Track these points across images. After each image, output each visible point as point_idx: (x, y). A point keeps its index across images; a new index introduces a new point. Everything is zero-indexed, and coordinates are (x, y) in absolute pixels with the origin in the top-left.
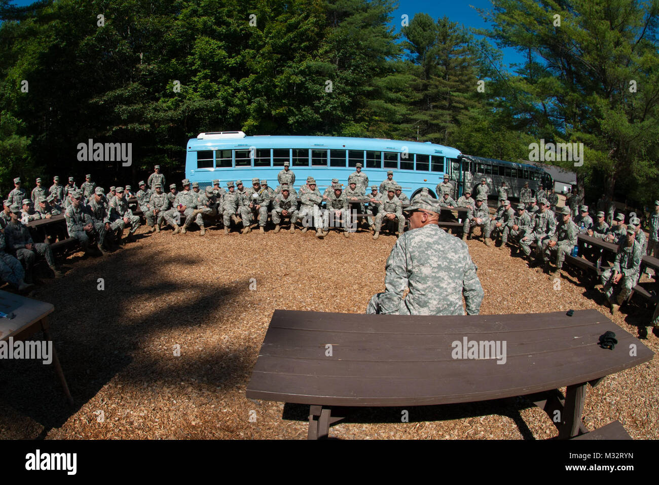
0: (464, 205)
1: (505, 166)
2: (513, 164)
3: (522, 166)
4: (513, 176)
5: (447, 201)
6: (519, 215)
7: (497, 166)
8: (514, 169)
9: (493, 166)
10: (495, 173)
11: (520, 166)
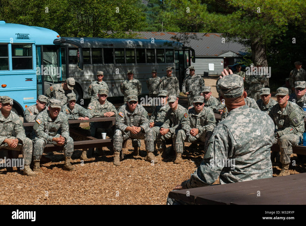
0: (99, 113)
1: (114, 47)
2: (128, 41)
3: (143, 42)
4: (128, 62)
5: (75, 110)
6: (197, 112)
7: (100, 49)
8: (130, 50)
9: (93, 49)
10: (97, 60)
11: (141, 44)
